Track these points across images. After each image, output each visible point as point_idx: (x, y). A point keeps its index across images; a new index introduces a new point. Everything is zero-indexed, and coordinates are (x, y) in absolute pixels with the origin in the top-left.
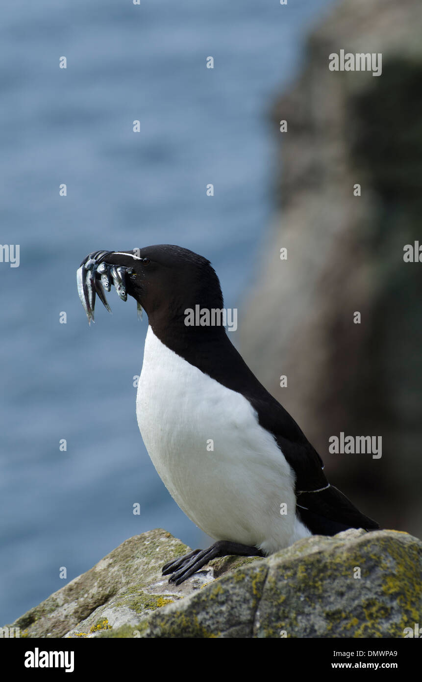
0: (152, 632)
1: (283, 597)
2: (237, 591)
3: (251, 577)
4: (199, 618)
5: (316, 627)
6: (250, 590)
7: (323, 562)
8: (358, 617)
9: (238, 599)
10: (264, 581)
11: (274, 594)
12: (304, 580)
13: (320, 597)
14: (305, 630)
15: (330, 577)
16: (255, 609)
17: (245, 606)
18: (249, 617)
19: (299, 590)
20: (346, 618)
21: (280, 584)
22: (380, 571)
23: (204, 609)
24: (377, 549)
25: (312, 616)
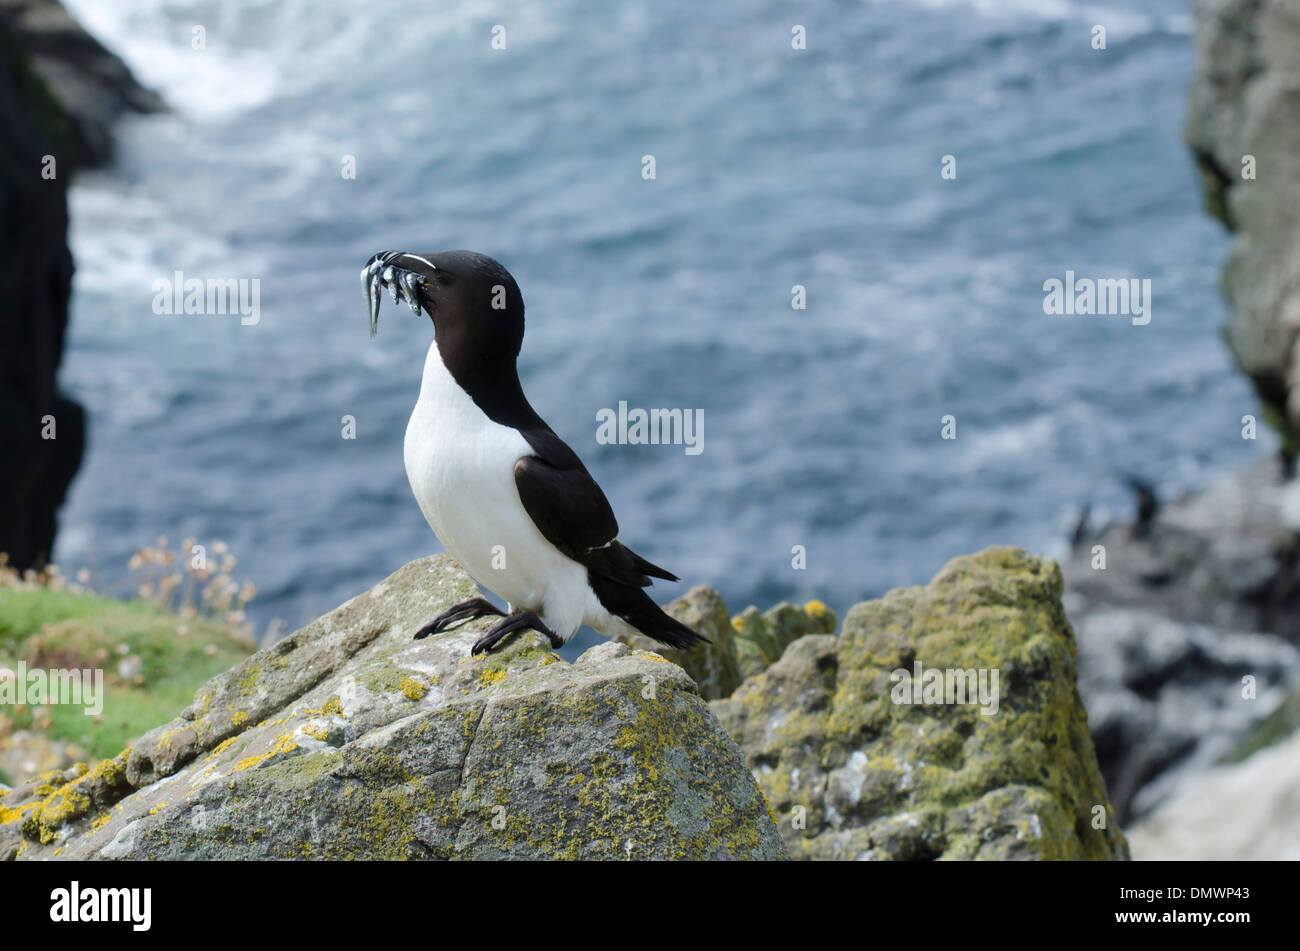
0: (345, 768)
1: (498, 742)
2: (445, 730)
3: (463, 715)
4: (400, 757)
5: (535, 781)
6: (461, 730)
7: (549, 704)
8: (584, 772)
9: (447, 739)
10: (479, 721)
11: (489, 737)
12: (524, 725)
13: (542, 746)
14: (522, 782)
15: (555, 723)
16: (466, 752)
17: (454, 749)
18: (458, 762)
19: (518, 736)
20: (570, 773)
21: (496, 727)
22: (615, 721)
23: (406, 747)
24: (615, 693)
25: (531, 767)
